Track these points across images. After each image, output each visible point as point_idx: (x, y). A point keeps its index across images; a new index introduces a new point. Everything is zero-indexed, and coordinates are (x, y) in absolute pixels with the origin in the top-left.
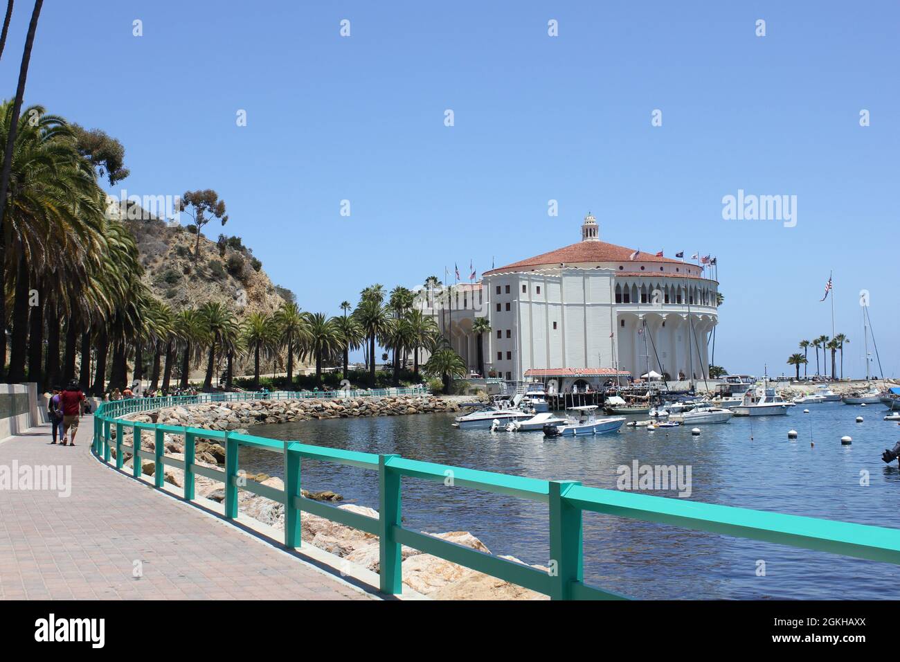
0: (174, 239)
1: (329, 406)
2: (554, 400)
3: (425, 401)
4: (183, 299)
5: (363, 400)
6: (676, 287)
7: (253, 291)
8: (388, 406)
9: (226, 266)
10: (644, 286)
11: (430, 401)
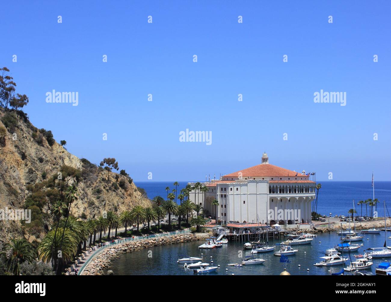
0: (100, 174)
1: (151, 242)
2: (235, 237)
3: (188, 236)
4: (103, 200)
5: (163, 238)
6: (294, 186)
7: (129, 193)
8: (173, 240)
9: (119, 184)
10: (280, 186)
11: (190, 236)
